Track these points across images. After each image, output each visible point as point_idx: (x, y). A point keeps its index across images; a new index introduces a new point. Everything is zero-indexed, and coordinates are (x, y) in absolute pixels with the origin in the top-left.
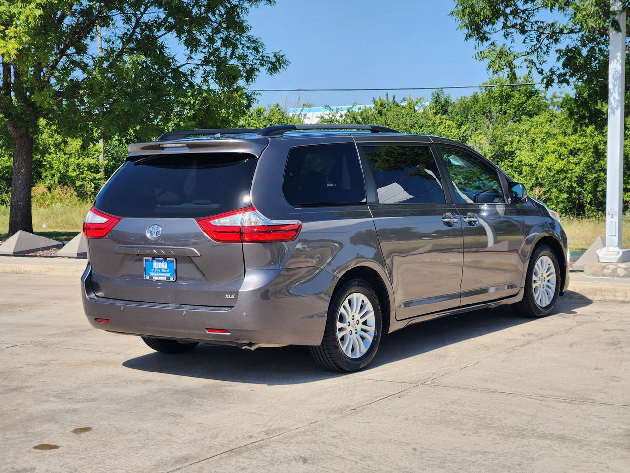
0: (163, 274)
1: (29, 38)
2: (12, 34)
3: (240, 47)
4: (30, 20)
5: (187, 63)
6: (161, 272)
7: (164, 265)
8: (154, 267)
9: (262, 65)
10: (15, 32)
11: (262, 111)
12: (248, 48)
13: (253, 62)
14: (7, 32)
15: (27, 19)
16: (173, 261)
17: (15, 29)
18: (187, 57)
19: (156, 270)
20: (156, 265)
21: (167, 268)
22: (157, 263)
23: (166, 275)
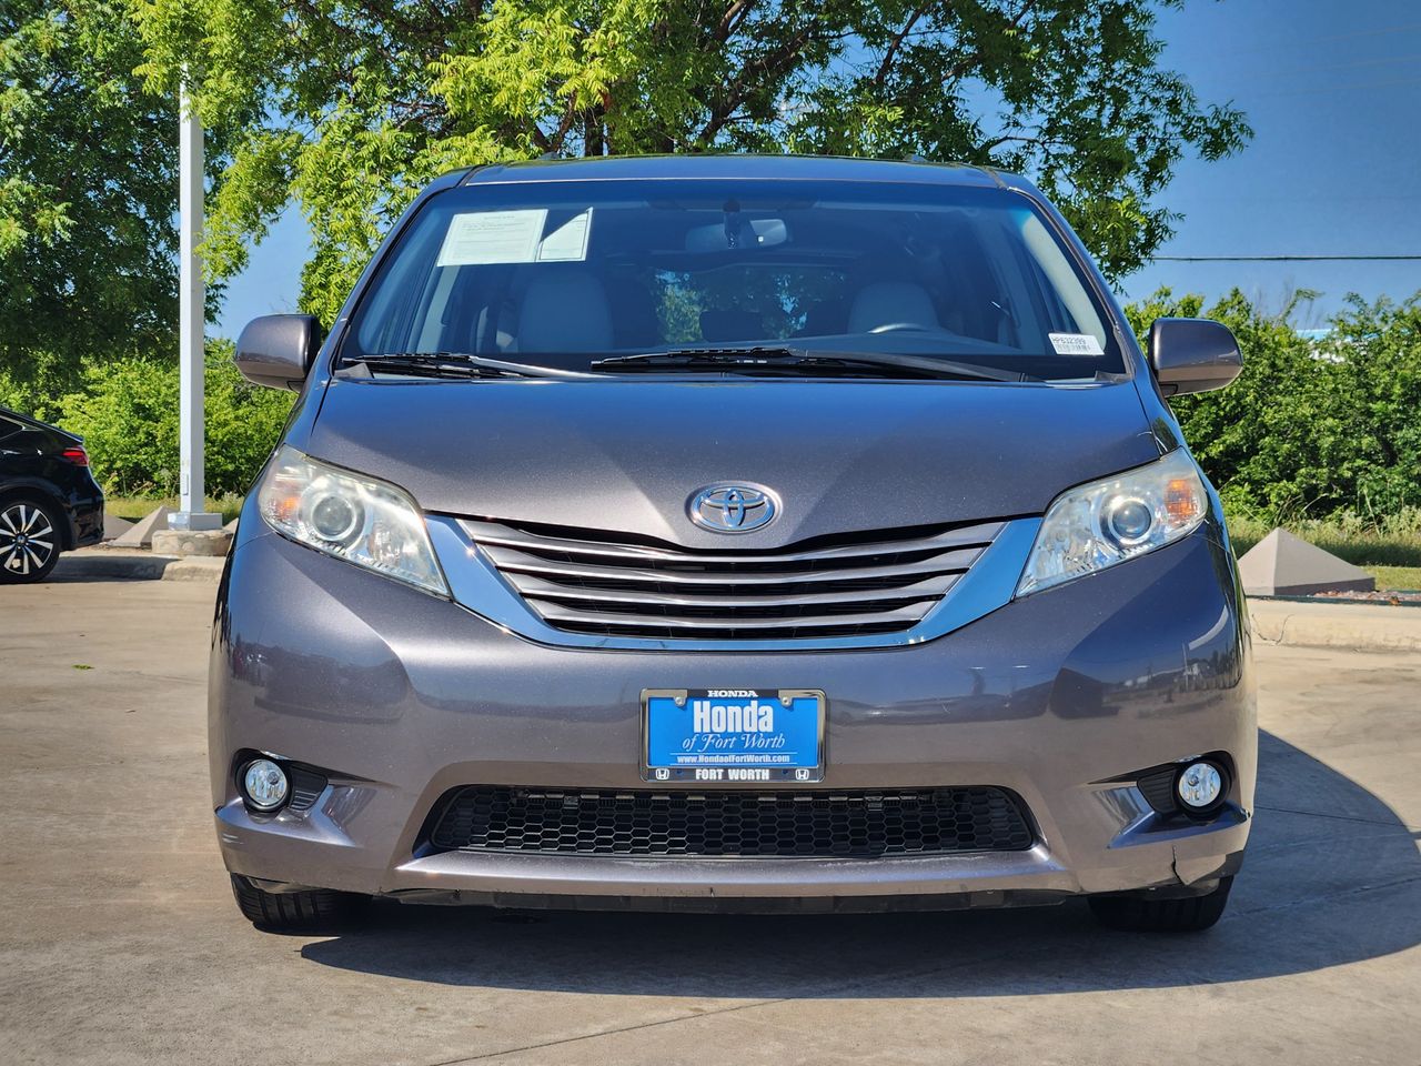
1: (635, 58)
2: (596, 49)
3: (1136, 99)
4: (638, 12)
5: (1006, 138)
9: (1189, 138)
10: (604, 43)
11: (1196, 304)
12: (1155, 101)
13: (1165, 133)
14: (586, 43)
15: (632, 11)
17: (603, 36)
18: (1006, 122)
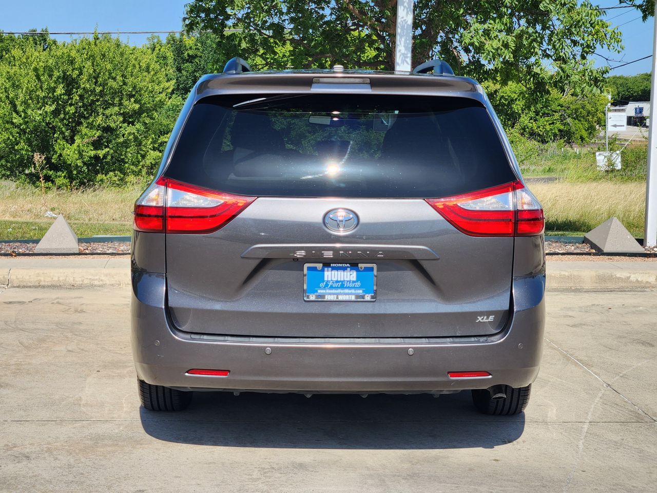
0: (347, 291)
6: (342, 287)
8: (326, 279)
16: (372, 268)
19: (331, 284)
20: (330, 275)
21: (355, 279)
22: (335, 272)
23: (353, 291)
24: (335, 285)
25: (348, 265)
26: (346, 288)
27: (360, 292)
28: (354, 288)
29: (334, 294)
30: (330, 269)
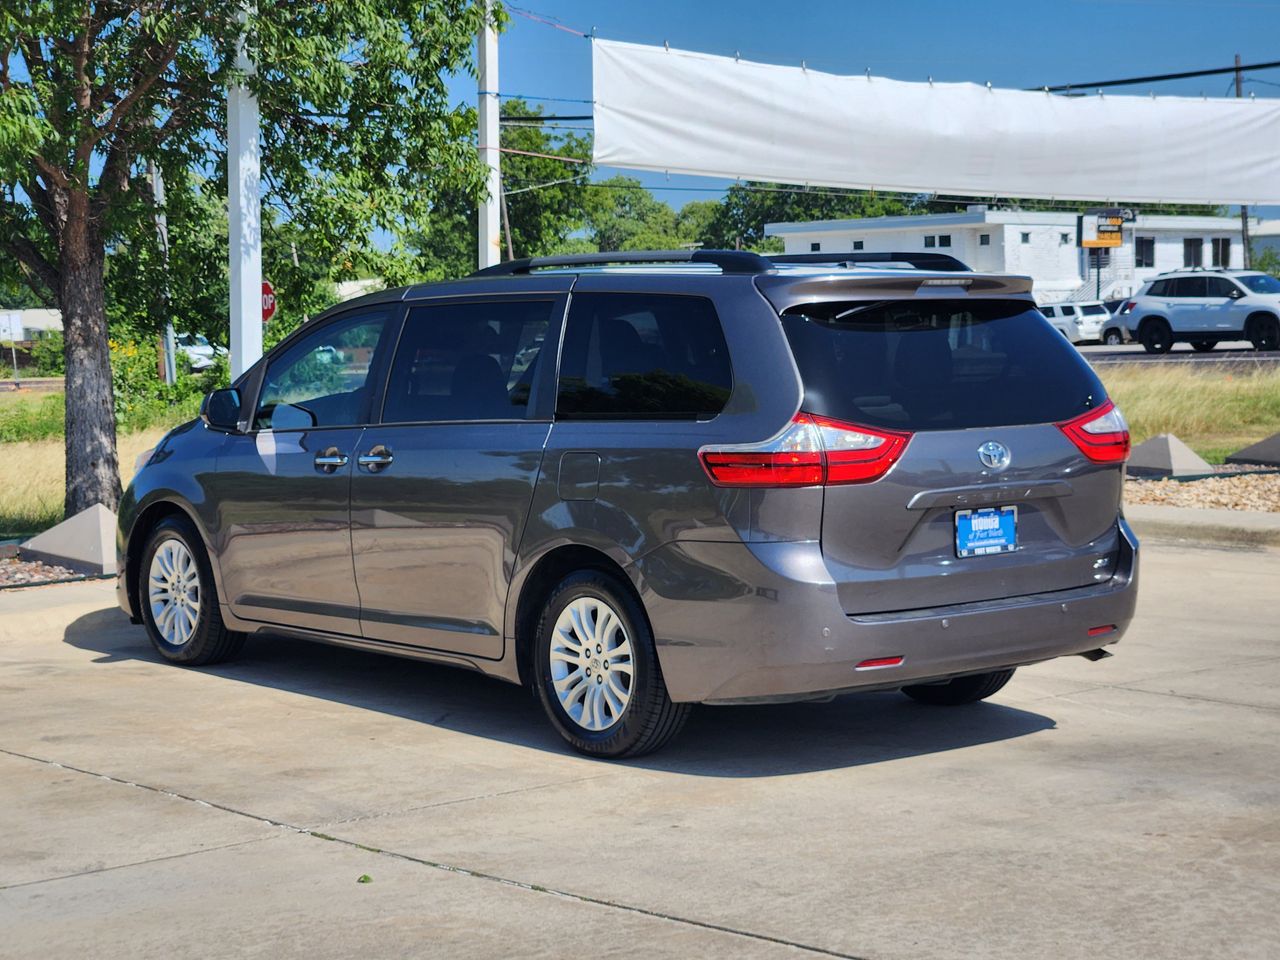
0: (992, 542)
6: (988, 537)
7: (992, 522)
8: (974, 529)
16: (1013, 511)
19: (978, 534)
20: (979, 524)
21: (997, 526)
22: (981, 519)
23: (996, 541)
24: (982, 535)
25: (993, 510)
26: (992, 537)
27: (1003, 541)
28: (998, 537)
29: (982, 547)
30: (977, 516)
